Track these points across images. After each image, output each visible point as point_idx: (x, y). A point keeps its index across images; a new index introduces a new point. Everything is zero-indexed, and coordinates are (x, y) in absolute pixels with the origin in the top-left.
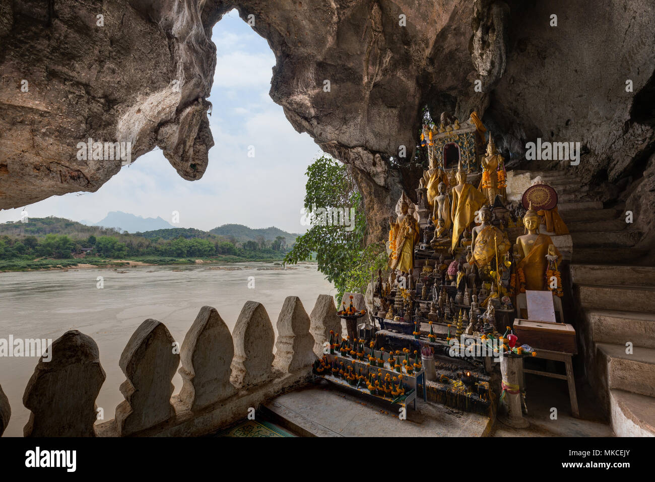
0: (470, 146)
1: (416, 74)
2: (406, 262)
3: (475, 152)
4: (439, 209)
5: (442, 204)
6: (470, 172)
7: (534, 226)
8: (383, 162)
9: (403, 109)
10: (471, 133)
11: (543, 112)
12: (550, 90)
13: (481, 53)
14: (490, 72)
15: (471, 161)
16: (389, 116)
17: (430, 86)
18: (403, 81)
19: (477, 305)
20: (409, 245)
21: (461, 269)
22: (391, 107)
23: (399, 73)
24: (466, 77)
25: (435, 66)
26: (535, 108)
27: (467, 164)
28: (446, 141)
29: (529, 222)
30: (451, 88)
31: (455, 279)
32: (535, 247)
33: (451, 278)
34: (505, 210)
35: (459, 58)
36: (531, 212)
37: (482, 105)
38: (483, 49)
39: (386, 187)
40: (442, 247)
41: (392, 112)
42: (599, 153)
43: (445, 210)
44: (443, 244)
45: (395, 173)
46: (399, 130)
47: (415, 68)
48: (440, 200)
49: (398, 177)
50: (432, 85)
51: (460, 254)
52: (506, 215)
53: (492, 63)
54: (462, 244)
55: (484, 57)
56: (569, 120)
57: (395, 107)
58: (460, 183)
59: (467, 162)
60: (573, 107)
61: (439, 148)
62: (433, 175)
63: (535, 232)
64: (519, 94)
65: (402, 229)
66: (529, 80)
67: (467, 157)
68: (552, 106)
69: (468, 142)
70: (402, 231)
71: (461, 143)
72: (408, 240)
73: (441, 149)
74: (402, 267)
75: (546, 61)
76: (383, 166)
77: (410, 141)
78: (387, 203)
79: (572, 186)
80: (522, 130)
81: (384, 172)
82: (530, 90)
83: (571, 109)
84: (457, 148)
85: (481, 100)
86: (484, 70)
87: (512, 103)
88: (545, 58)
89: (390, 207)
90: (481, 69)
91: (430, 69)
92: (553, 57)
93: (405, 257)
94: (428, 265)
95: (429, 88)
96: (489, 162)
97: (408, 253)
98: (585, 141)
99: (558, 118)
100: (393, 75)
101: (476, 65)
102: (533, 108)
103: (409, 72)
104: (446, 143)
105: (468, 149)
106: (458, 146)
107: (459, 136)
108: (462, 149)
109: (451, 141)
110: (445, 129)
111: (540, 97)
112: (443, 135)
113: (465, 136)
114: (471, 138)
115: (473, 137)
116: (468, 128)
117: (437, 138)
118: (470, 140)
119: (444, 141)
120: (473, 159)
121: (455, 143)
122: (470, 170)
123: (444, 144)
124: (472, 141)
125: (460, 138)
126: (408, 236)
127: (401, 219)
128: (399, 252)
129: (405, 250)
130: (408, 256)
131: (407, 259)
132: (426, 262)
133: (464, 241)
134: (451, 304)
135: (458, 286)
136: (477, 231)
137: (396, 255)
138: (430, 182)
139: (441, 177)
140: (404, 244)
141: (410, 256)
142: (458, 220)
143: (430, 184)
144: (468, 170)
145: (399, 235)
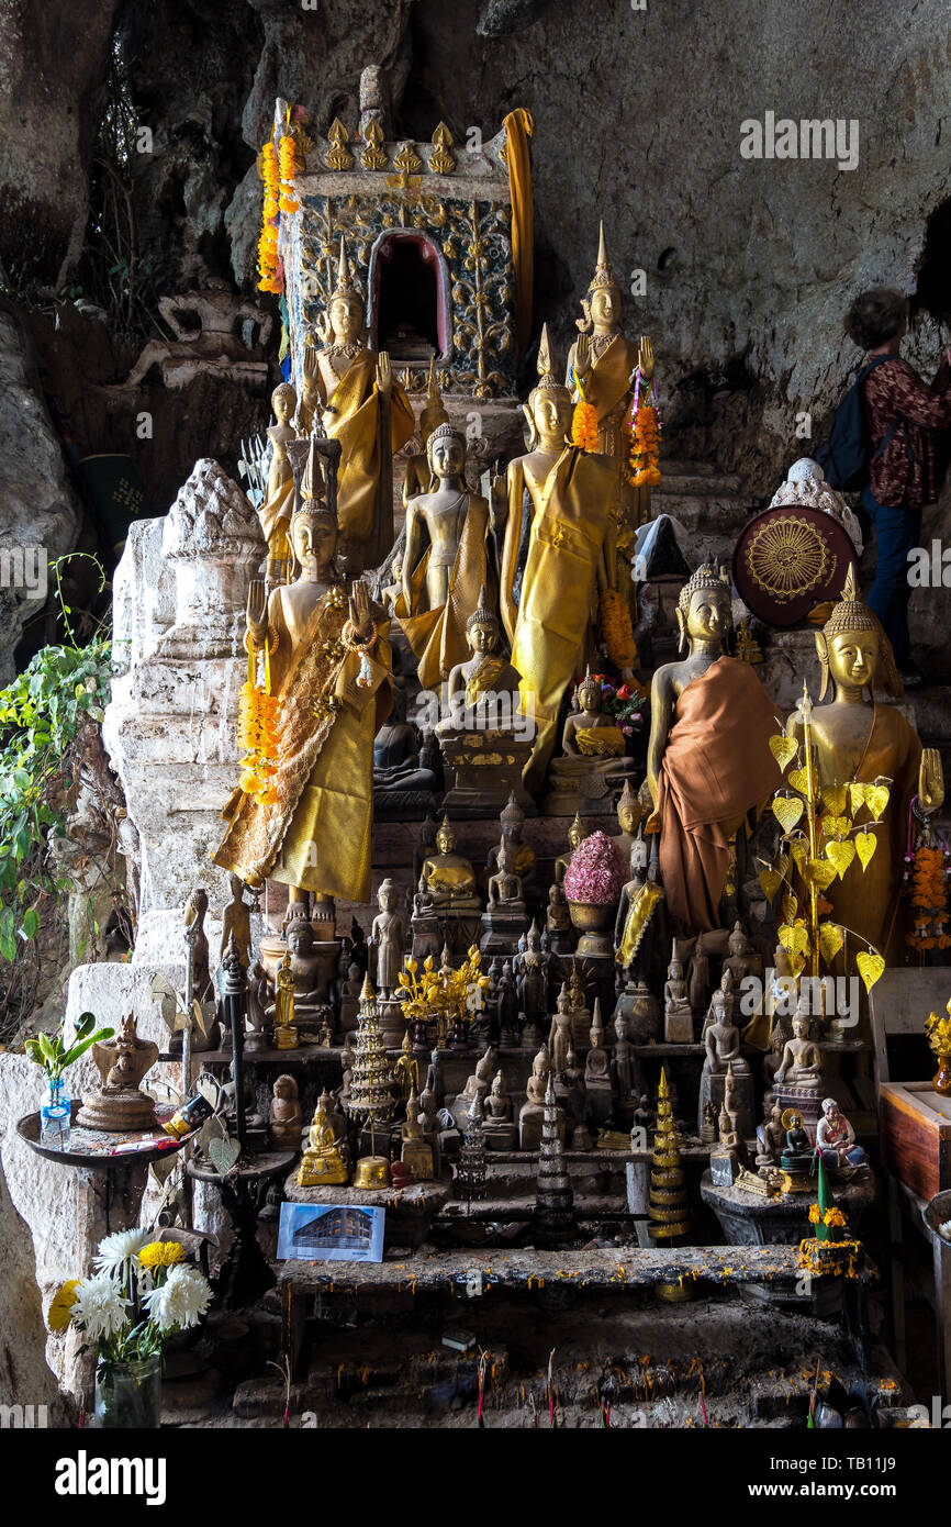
0: (491, 267)
2: (335, 843)
3: (509, 305)
4: (436, 561)
5: (454, 536)
6: (487, 394)
10: (498, 206)
12: (621, 112)
15: (491, 342)
19: (733, 1037)
20: (353, 745)
27: (476, 352)
28: (386, 220)
29: (851, 655)
33: (581, 917)
40: (496, 759)
42: (803, 395)
44: (502, 745)
48: (444, 517)
54: (572, 741)
56: (669, 251)
58: (544, 441)
59: (478, 342)
60: (690, 202)
62: (350, 382)
64: (510, 93)
65: (311, 661)
66: (556, 44)
67: (474, 320)
68: (624, 178)
69: (486, 249)
70: (309, 672)
71: (456, 243)
72: (350, 721)
73: (361, 253)
74: (317, 873)
77: (64, 175)
83: (685, 208)
84: (430, 268)
93: (334, 821)
94: (452, 852)
96: (600, 361)
97: (351, 793)
98: (740, 344)
104: (389, 230)
105: (481, 282)
106: (439, 254)
107: (446, 209)
108: (458, 277)
109: (408, 223)
110: (386, 155)
111: (583, 130)
112: (374, 184)
113: (472, 213)
114: (496, 230)
115: (505, 229)
116: (491, 179)
117: (344, 192)
118: (491, 240)
119: (379, 218)
120: (501, 334)
121: (427, 239)
122: (485, 384)
123: (379, 231)
124: (500, 246)
125: (449, 218)
126: (350, 700)
127: (304, 600)
128: (293, 788)
129: (329, 774)
130: (351, 810)
131: (342, 823)
132: (442, 836)
133: (582, 726)
134: (619, 1047)
135: (629, 956)
136: (680, 685)
137: (276, 808)
138: (337, 412)
139: (388, 399)
140: (328, 745)
141: (359, 806)
142: (543, 625)
143: (335, 420)
144: (478, 382)
145: (289, 693)
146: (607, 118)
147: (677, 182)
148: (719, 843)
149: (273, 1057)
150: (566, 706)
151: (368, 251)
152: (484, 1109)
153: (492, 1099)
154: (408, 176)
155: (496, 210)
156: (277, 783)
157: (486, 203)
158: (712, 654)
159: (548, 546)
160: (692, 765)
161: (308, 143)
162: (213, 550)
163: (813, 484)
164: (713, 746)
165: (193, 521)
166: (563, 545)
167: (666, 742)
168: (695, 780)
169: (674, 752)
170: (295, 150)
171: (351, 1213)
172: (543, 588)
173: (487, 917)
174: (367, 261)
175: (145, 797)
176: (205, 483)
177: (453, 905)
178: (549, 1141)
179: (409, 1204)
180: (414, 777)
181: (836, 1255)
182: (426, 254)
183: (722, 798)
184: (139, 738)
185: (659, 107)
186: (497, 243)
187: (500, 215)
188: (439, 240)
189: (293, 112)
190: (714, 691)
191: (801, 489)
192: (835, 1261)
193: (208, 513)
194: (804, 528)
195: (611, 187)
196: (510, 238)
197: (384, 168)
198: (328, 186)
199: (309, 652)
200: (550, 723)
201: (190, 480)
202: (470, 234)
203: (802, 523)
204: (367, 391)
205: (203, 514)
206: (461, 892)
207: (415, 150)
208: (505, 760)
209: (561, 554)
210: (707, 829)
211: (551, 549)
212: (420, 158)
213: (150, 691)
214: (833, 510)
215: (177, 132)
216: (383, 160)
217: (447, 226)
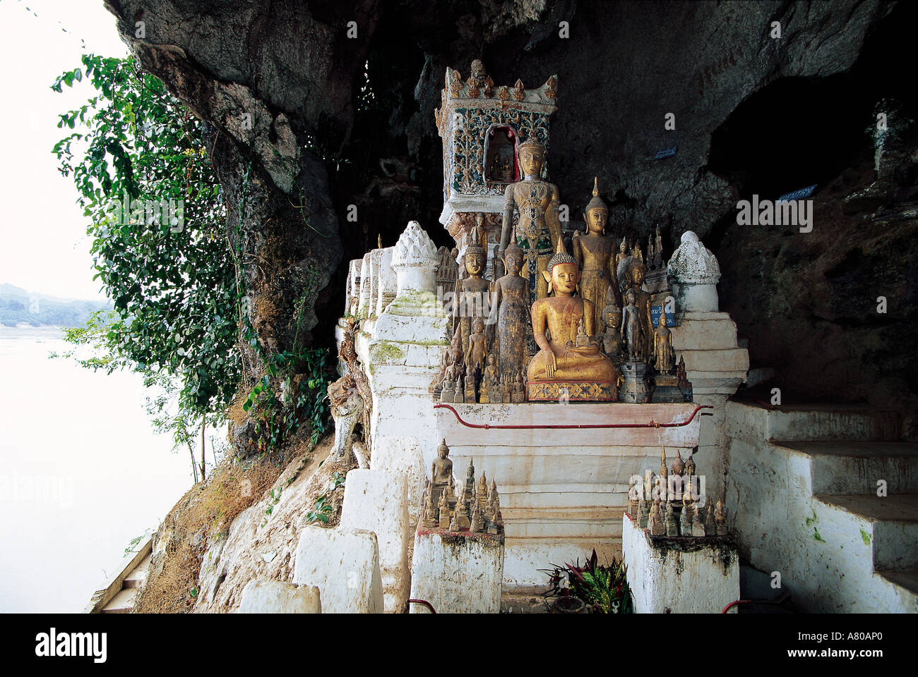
28: (493, 120)
61: (478, 130)
69: (536, 133)
71: (524, 130)
84: (513, 139)
104: (494, 124)
106: (516, 135)
107: (520, 115)
109: (503, 121)
110: (494, 92)
112: (488, 104)
113: (531, 117)
114: (542, 125)
115: (545, 126)
116: (540, 104)
117: (474, 107)
118: (539, 130)
119: (490, 119)
121: (511, 129)
123: (490, 124)
124: (543, 133)
125: (521, 121)
151: (484, 133)
154: (503, 101)
155: (542, 117)
157: (537, 114)
174: (484, 137)
176: (413, 232)
186: (541, 131)
187: (543, 119)
188: (517, 129)
193: (414, 247)
197: (493, 97)
198: (468, 104)
201: (406, 231)
202: (530, 127)
205: (412, 247)
207: (507, 90)
212: (509, 93)
216: (492, 94)
217: (520, 123)
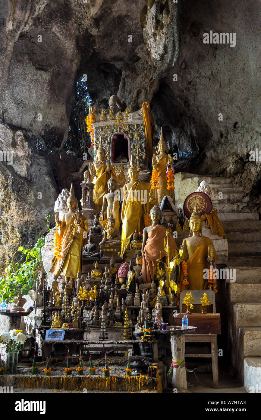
0: (140, 139)
1: (77, 33)
2: (73, 266)
3: (145, 148)
4: (108, 208)
5: (112, 202)
6: (140, 170)
7: (198, 227)
8: (26, 144)
9: (56, 75)
10: (142, 125)
11: (213, 109)
12: (221, 85)
13: (154, 33)
14: (162, 57)
15: (141, 157)
16: (37, 81)
17: (92, 51)
18: (59, 39)
20: (77, 246)
21: (132, 269)
22: (41, 68)
23: (55, 27)
24: (135, 49)
25: (101, 29)
26: (205, 101)
27: (137, 160)
28: (115, 131)
29: (193, 224)
30: (116, 59)
31: (125, 282)
32: (198, 248)
33: (121, 280)
34: (173, 214)
35: (128, 26)
36: (196, 214)
37: (150, 88)
38: (156, 28)
39: (29, 179)
40: (112, 250)
41: (41, 75)
43: (115, 209)
44: (113, 247)
45: (42, 160)
46: (49, 102)
47: (75, 25)
48: (110, 198)
49: (46, 166)
50: (94, 50)
51: (130, 256)
52: (174, 219)
53: (165, 48)
54: (132, 247)
55: (157, 38)
56: (236, 123)
57: (45, 70)
58: (131, 180)
59: (137, 157)
60: (240, 109)
61: (107, 137)
62: (100, 169)
63: (198, 234)
64: (190, 83)
65: (69, 228)
66: (201, 68)
67: (136, 152)
68: (222, 103)
69: (139, 135)
70: (69, 230)
71: (132, 134)
72: (77, 241)
73: (109, 139)
74: (69, 273)
75: (218, 52)
76: (27, 148)
77: (62, 120)
78: (29, 201)
79: (236, 195)
80: (193, 125)
81: (28, 157)
82: (202, 80)
83: (239, 111)
84: (127, 140)
85: (150, 81)
86: (156, 53)
87: (183, 91)
88: (217, 49)
89: (34, 206)
90: (153, 51)
91: (94, 32)
92: (224, 50)
93: (72, 261)
94: (97, 268)
95: (91, 54)
96: (160, 160)
97: (76, 256)
99: (227, 119)
100: (47, 29)
101: (148, 45)
102: (204, 101)
103: (68, 29)
104: (115, 133)
105: (138, 143)
106: (128, 137)
107: (129, 127)
108: (132, 142)
109: (120, 131)
110: (114, 116)
111: (211, 91)
112: (112, 123)
113: (135, 127)
114: (141, 131)
115: (144, 131)
116: (140, 119)
117: (104, 125)
118: (140, 133)
119: (113, 130)
120: (143, 155)
121: (125, 134)
122: (139, 167)
123: (113, 133)
124: (142, 135)
125: (130, 129)
126: (76, 236)
127: (69, 216)
128: (64, 255)
129: (72, 252)
130: (76, 259)
131: (74, 262)
132: (95, 265)
133: (134, 242)
134: (123, 306)
135: (128, 288)
136: (148, 231)
137: (61, 259)
138: (97, 177)
139: (109, 173)
140: (72, 246)
141: (78, 258)
142: (127, 221)
143: (97, 178)
144: (137, 167)
145: (65, 235)
146: (217, 87)
147: (236, 103)
148: (153, 265)
149: (54, 308)
150: (132, 239)
151: (110, 138)
152: (92, 317)
153: (94, 315)
154: (119, 120)
155: (141, 126)
156: (62, 254)
157: (139, 124)
158: (155, 224)
159: (129, 203)
160: (149, 248)
161: (96, 115)
162: (64, 209)
163: (204, 187)
164: (153, 244)
165: (60, 202)
166: (133, 203)
167: (145, 244)
168: (149, 252)
169: (146, 246)
170: (93, 117)
171: (59, 332)
172: (128, 213)
173: (102, 281)
174: (110, 140)
175: (47, 265)
176: (63, 194)
177: (96, 279)
178: (103, 322)
179: (70, 330)
180: (95, 254)
181: (146, 337)
182: (125, 138)
183: (154, 255)
184: (46, 251)
185: (230, 83)
186: (142, 134)
187: (142, 127)
188: (128, 134)
189: (92, 109)
190: (154, 232)
191: (201, 188)
192: (146, 339)
193: (63, 201)
194: (200, 197)
195: (219, 106)
196: (145, 132)
197: (114, 119)
198: (101, 124)
199: (69, 226)
200: (128, 243)
201: (61, 194)
202: (135, 132)
203: (199, 196)
204: (104, 171)
205: (62, 201)
206: (98, 276)
207: (121, 114)
208: (114, 250)
209: (132, 205)
210: (151, 262)
211: (130, 204)
212: (122, 116)
213: (49, 241)
214: (207, 193)
215: (101, 102)
216: (113, 117)
217: (129, 131)
